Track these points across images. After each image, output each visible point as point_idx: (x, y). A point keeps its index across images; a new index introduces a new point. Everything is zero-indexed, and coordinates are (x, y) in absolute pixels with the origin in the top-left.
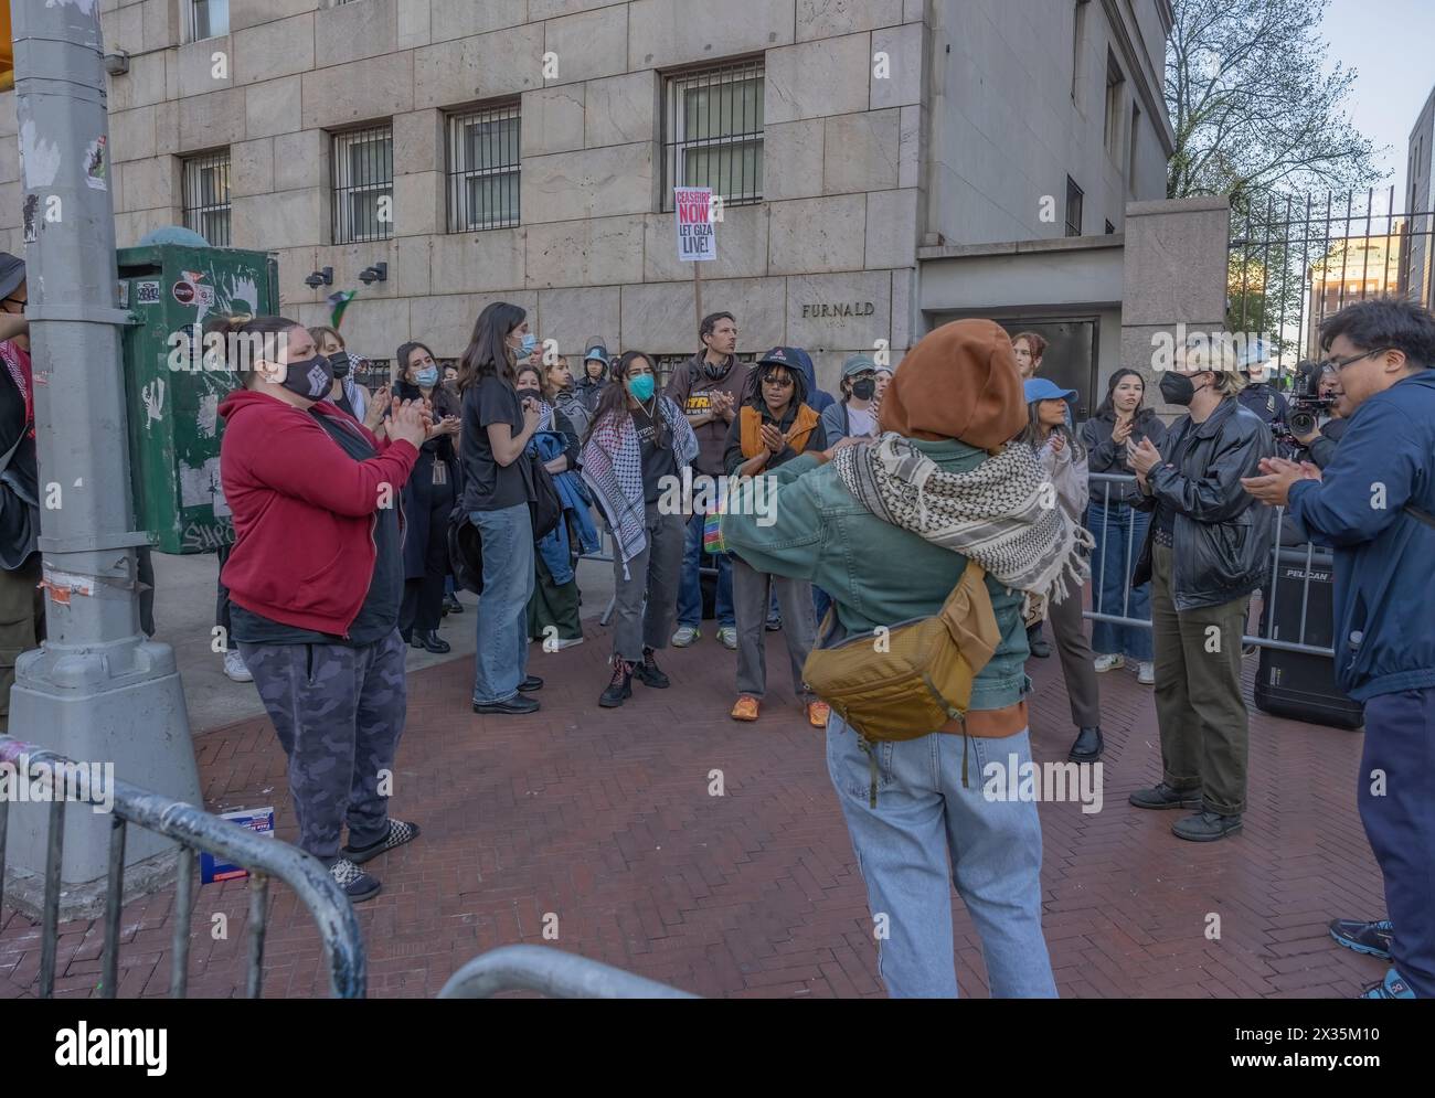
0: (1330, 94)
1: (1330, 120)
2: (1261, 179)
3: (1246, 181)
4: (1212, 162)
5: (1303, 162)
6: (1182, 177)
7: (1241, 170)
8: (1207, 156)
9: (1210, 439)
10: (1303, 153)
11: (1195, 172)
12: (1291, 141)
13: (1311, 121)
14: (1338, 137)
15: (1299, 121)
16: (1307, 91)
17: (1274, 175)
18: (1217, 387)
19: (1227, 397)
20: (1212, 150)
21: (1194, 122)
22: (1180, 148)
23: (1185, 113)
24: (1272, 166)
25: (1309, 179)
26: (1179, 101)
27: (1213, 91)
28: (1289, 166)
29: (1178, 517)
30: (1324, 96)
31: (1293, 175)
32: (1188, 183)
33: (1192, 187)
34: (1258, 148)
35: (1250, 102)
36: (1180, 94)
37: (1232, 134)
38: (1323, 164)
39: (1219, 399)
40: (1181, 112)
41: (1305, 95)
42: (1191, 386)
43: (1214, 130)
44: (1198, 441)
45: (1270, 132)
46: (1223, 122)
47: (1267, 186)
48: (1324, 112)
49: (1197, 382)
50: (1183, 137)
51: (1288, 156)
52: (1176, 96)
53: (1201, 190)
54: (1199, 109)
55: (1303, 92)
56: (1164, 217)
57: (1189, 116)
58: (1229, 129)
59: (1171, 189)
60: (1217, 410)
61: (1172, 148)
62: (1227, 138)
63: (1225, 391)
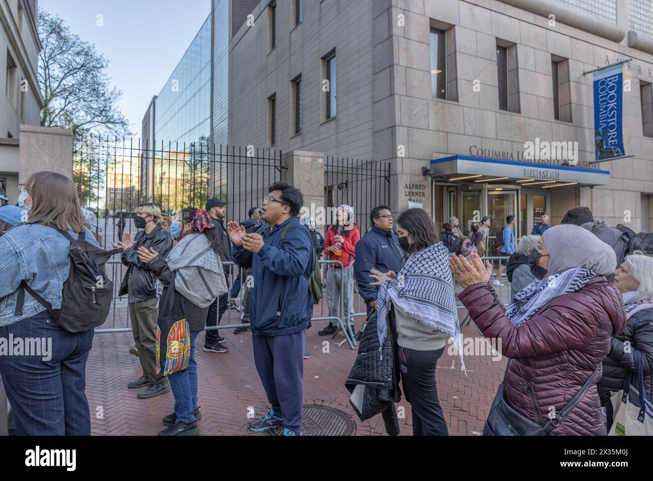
0: (112, 98)
1: (113, 108)
2: (85, 127)
3: (78, 126)
4: (63, 115)
5: (102, 123)
6: (48, 119)
7: (75, 121)
8: (60, 112)
9: (151, 239)
10: (102, 119)
11: (54, 118)
12: (97, 113)
13: (105, 107)
14: (116, 116)
15: (100, 106)
16: (103, 94)
17: (90, 126)
18: (154, 221)
19: (159, 224)
20: (62, 110)
21: (53, 95)
22: (46, 105)
23: (49, 90)
24: (90, 122)
25: (105, 130)
26: (45, 84)
27: (62, 84)
28: (97, 123)
29: (135, 267)
30: (110, 98)
31: (99, 128)
32: (51, 122)
33: (53, 124)
34: (82, 113)
35: (79, 93)
36: (46, 81)
37: (71, 104)
38: (110, 125)
39: (155, 225)
40: (46, 89)
41: (102, 96)
42: (145, 221)
43: (63, 101)
44: (147, 239)
45: (88, 108)
46: (67, 98)
47: (88, 130)
48: (110, 105)
49: (147, 220)
50: (48, 101)
51: (96, 119)
52: (44, 81)
53: (57, 126)
54: (55, 90)
55: (101, 95)
56: (41, 134)
57: (51, 92)
58: (70, 102)
59: (42, 124)
60: (154, 229)
61: (43, 105)
62: (69, 105)
63: (158, 222)
